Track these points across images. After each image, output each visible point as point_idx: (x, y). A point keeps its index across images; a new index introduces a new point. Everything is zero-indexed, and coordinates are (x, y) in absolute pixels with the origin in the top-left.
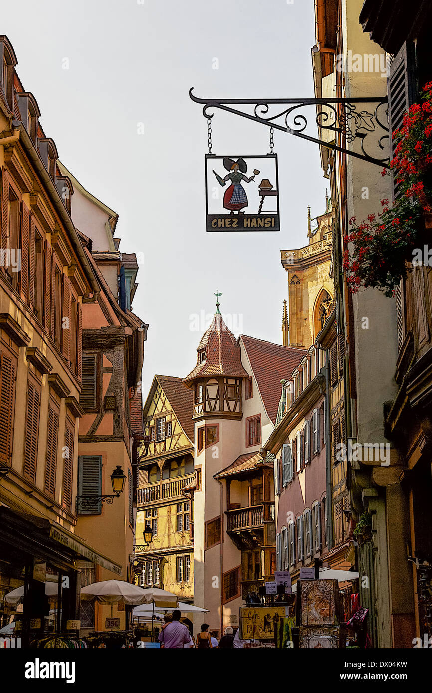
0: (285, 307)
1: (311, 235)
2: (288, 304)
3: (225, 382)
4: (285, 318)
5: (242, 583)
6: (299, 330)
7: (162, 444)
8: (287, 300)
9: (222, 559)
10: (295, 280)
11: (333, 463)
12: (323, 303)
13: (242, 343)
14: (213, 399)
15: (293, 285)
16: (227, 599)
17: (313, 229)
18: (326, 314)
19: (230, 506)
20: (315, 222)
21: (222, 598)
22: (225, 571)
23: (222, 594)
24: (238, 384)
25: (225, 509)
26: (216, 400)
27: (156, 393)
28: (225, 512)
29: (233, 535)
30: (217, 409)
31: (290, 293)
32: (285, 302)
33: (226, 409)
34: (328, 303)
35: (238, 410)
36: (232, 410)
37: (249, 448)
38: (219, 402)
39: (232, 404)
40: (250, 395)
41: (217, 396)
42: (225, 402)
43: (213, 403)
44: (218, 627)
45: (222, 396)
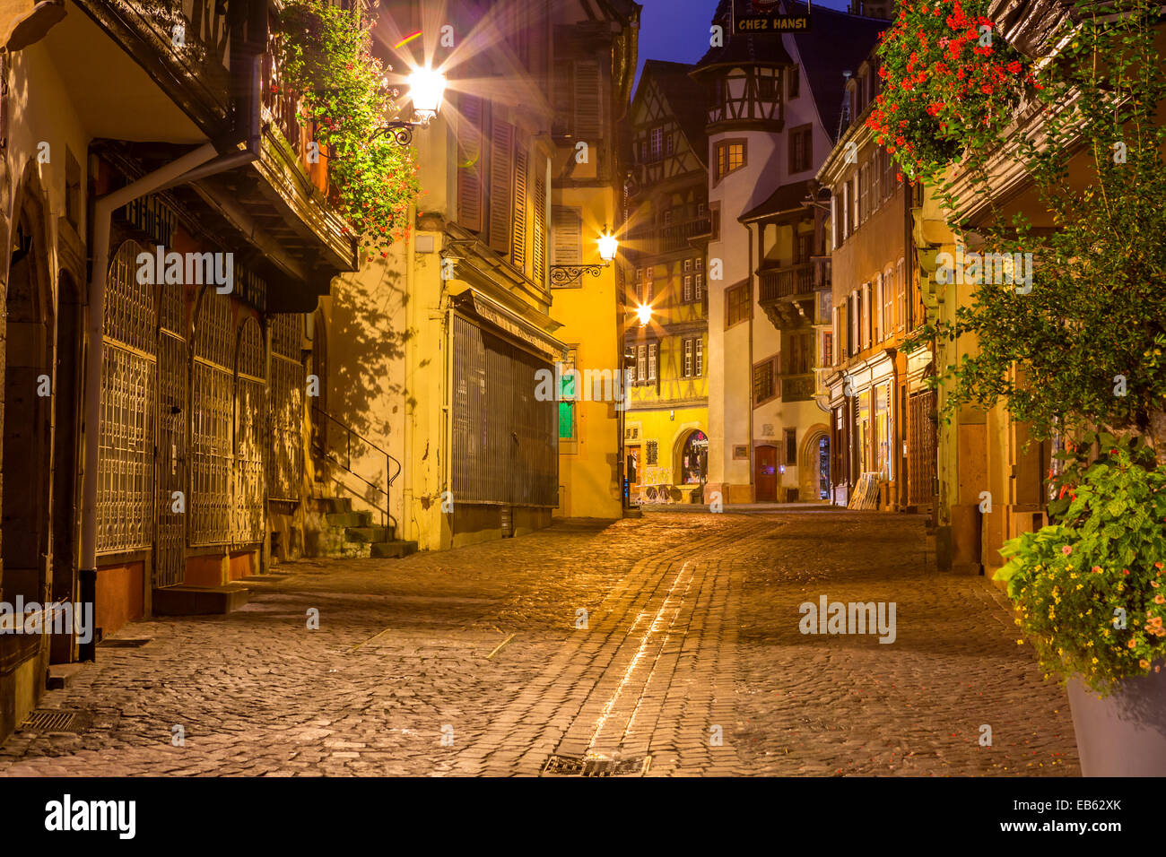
3: (756, 73)
5: (781, 378)
7: (659, 169)
9: (751, 343)
14: (737, 100)
16: (758, 402)
19: (764, 261)
21: (752, 400)
22: (757, 359)
23: (751, 394)
24: (777, 75)
25: (756, 266)
26: (742, 100)
27: (649, 88)
28: (756, 273)
29: (771, 309)
30: (745, 115)
33: (758, 115)
35: (776, 116)
36: (767, 117)
37: (794, 176)
38: (746, 104)
39: (767, 107)
40: (794, 93)
41: (744, 95)
42: (756, 104)
43: (737, 105)
44: (745, 442)
45: (751, 94)
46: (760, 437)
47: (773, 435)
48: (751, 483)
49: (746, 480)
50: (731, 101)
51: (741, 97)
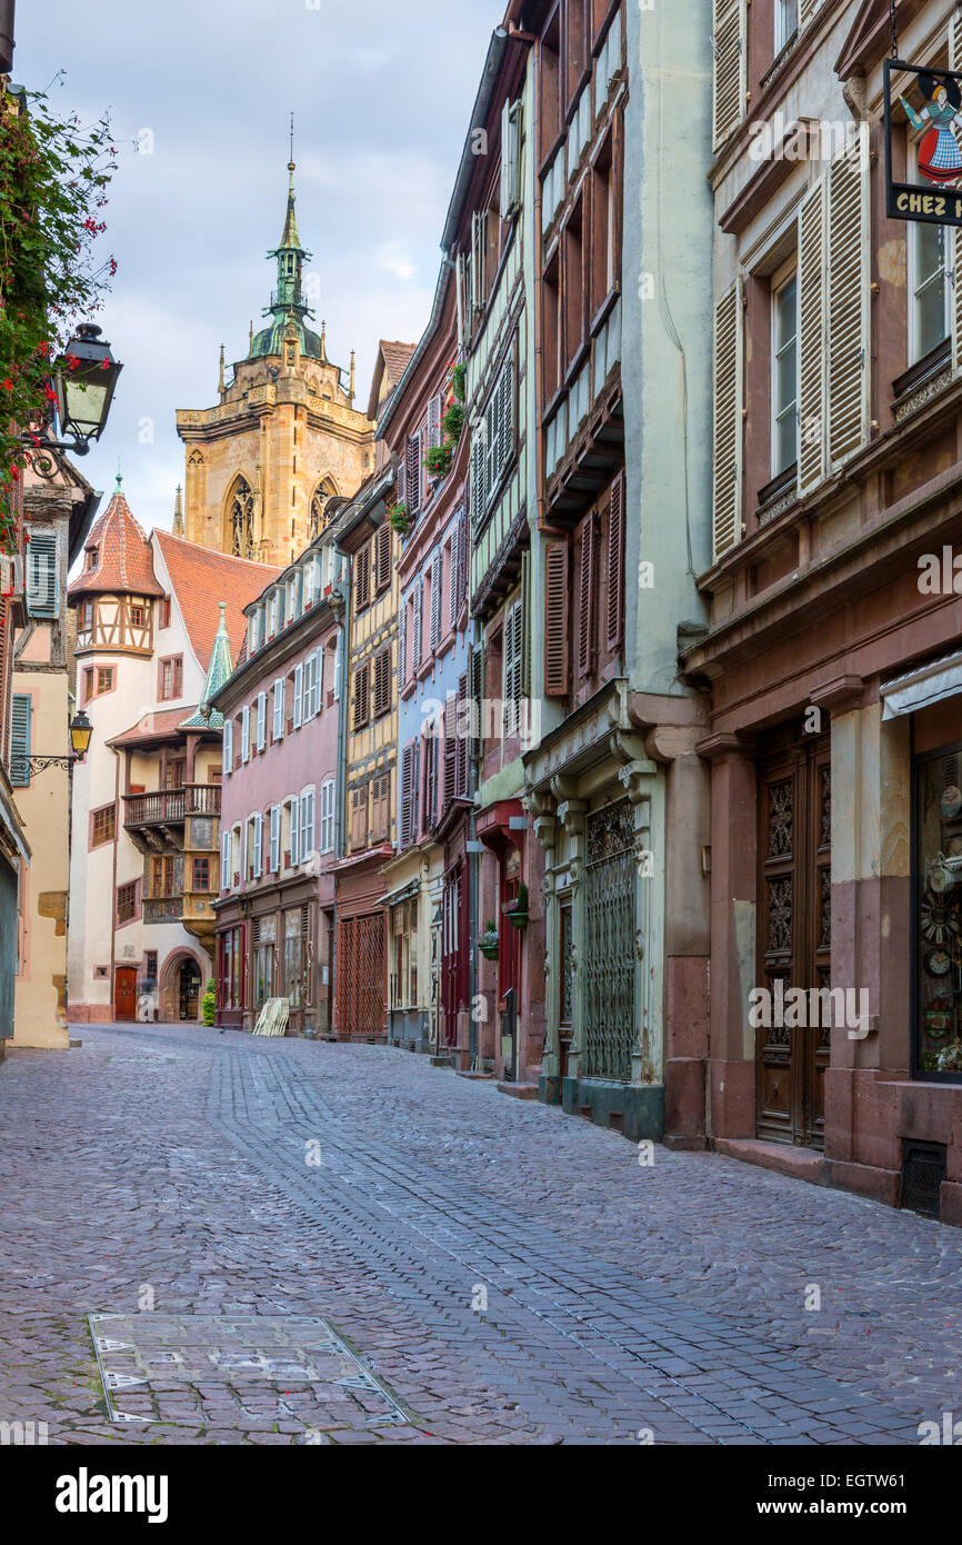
0: (179, 498)
1: (224, 391)
2: (183, 493)
3: (128, 601)
4: (178, 514)
5: (143, 901)
6: (199, 534)
8: (183, 487)
9: (115, 865)
10: (196, 457)
11: (352, 729)
12: (237, 496)
13: (155, 542)
14: (108, 626)
15: (192, 465)
16: (120, 922)
17: (226, 381)
18: (241, 513)
19: (130, 787)
20: (229, 372)
21: (114, 921)
22: (121, 881)
23: (114, 916)
25: (122, 792)
26: (113, 626)
28: (123, 797)
29: (135, 832)
30: (116, 640)
31: (188, 476)
32: (179, 490)
33: (128, 642)
34: (245, 496)
35: (146, 645)
36: (137, 644)
37: (160, 704)
38: (117, 629)
39: (138, 634)
40: (166, 623)
41: (116, 622)
42: (127, 630)
43: (108, 631)
44: (107, 962)
45: (122, 621)
46: (121, 958)
47: (134, 956)
48: (112, 1002)
49: (106, 1000)
50: (102, 626)
51: (112, 622)
